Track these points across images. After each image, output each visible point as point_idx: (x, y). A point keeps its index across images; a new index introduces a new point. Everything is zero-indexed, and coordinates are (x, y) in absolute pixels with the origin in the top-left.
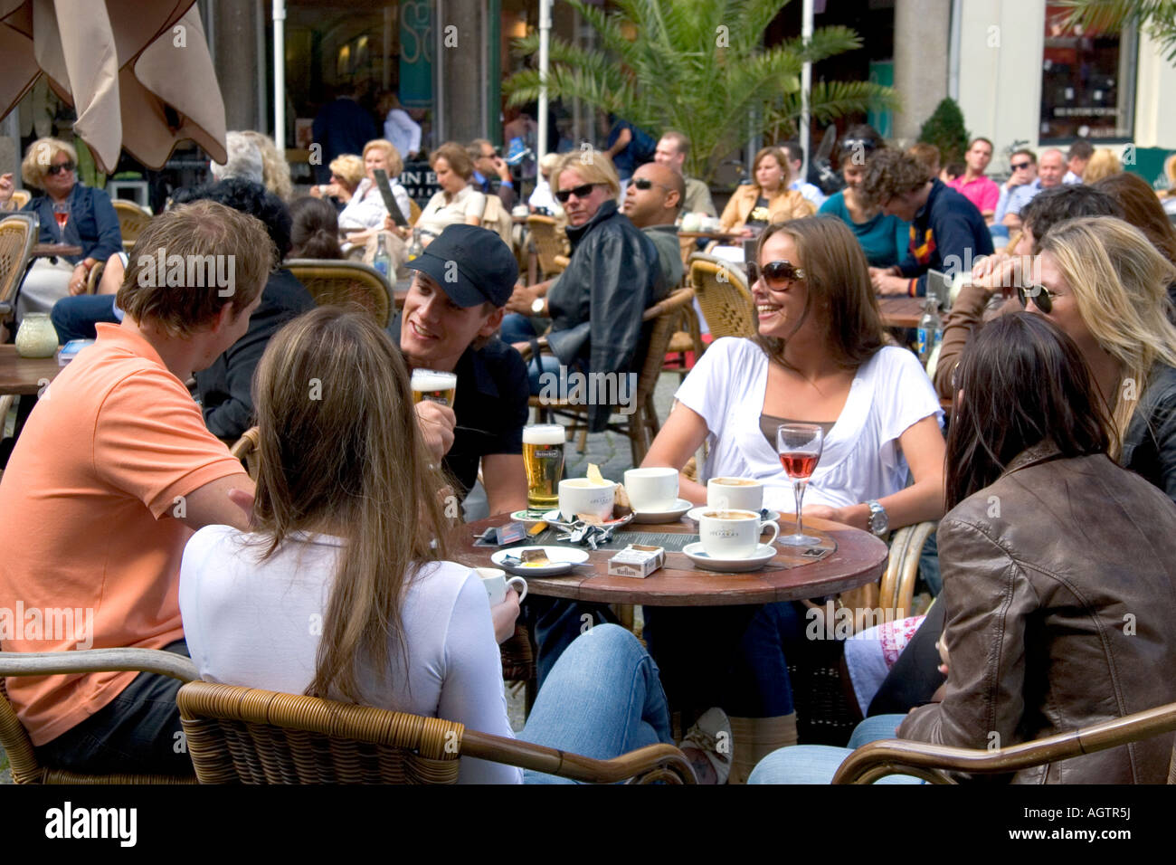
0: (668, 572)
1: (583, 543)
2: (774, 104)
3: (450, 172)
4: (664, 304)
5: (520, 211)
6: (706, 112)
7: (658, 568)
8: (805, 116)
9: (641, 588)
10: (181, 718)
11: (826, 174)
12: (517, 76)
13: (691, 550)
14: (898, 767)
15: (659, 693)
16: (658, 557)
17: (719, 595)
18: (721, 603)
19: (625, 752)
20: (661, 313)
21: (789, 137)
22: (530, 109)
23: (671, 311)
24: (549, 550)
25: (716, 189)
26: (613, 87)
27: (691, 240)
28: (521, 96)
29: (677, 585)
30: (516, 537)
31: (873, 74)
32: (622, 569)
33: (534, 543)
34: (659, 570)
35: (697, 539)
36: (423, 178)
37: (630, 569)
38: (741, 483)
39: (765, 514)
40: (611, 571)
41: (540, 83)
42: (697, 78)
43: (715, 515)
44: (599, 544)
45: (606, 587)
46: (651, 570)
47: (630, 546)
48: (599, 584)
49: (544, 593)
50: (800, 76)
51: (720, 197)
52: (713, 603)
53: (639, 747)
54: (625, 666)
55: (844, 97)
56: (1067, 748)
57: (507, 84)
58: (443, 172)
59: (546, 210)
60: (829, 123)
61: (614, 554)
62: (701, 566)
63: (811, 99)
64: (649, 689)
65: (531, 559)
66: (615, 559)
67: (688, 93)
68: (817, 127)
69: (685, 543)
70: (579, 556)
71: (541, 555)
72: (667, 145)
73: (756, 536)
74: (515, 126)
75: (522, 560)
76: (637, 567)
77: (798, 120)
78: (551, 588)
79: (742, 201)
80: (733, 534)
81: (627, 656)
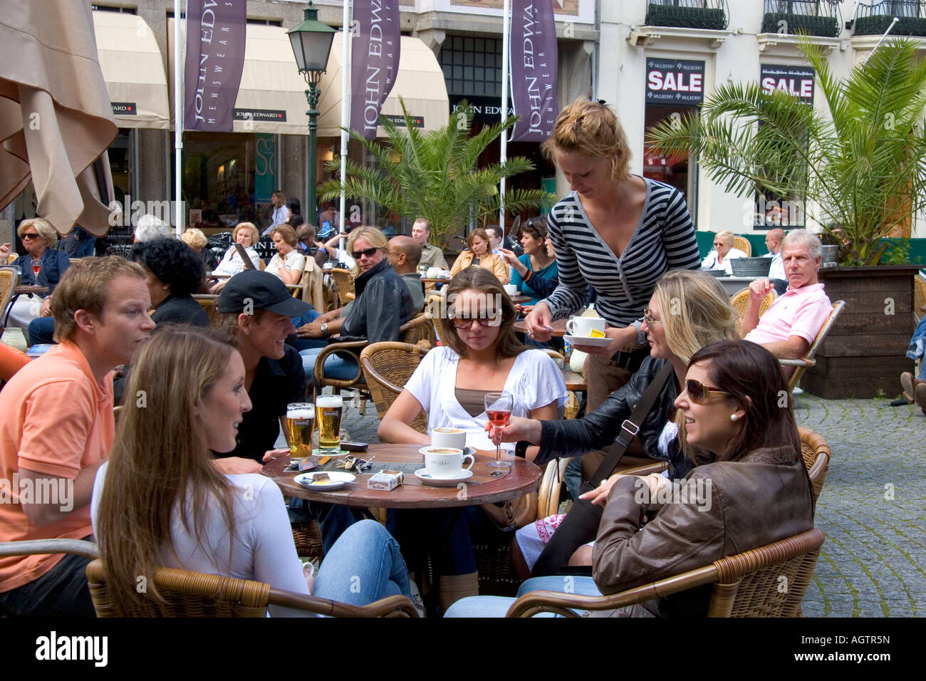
0: (406, 487)
1: (353, 470)
2: (484, 202)
3: (282, 241)
4: (412, 322)
5: (328, 266)
6: (442, 207)
7: (400, 485)
8: (502, 210)
9: (388, 497)
10: (89, 583)
11: (515, 245)
12: (326, 184)
13: (419, 474)
14: (545, 607)
15: (401, 562)
16: (399, 478)
17: (436, 501)
18: (438, 506)
19: (377, 599)
20: (410, 328)
21: (493, 222)
22: (334, 204)
23: (417, 326)
24: (330, 474)
25: (447, 253)
26: (385, 191)
27: (433, 283)
28: (329, 196)
29: (412, 495)
30: (311, 466)
31: (543, 185)
32: (376, 485)
33: (322, 470)
34: (399, 486)
35: (424, 466)
36: (268, 245)
37: (381, 486)
38: (452, 431)
39: (466, 451)
40: (369, 487)
41: (341, 188)
42: (437, 186)
43: (435, 451)
44: (363, 470)
45: (366, 497)
46: (394, 486)
47: (382, 471)
48: (361, 495)
49: (326, 501)
50: (498, 186)
51: (450, 257)
52: (433, 506)
53: (386, 596)
54: (377, 545)
55: (525, 199)
56: (648, 594)
57: (320, 188)
58: (278, 241)
59: (344, 265)
60: (517, 214)
61: (371, 476)
62: (426, 483)
63: (506, 199)
64: (394, 559)
65: (319, 480)
66: (372, 479)
67: (431, 195)
68: (510, 217)
69: (417, 469)
70: (349, 478)
71: (326, 477)
72: (419, 226)
73: (460, 464)
74: (325, 214)
75: (314, 480)
76: (386, 484)
77: (498, 211)
78: (330, 497)
79: (463, 261)
80: (445, 463)
81: (378, 539)
